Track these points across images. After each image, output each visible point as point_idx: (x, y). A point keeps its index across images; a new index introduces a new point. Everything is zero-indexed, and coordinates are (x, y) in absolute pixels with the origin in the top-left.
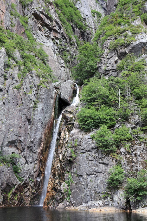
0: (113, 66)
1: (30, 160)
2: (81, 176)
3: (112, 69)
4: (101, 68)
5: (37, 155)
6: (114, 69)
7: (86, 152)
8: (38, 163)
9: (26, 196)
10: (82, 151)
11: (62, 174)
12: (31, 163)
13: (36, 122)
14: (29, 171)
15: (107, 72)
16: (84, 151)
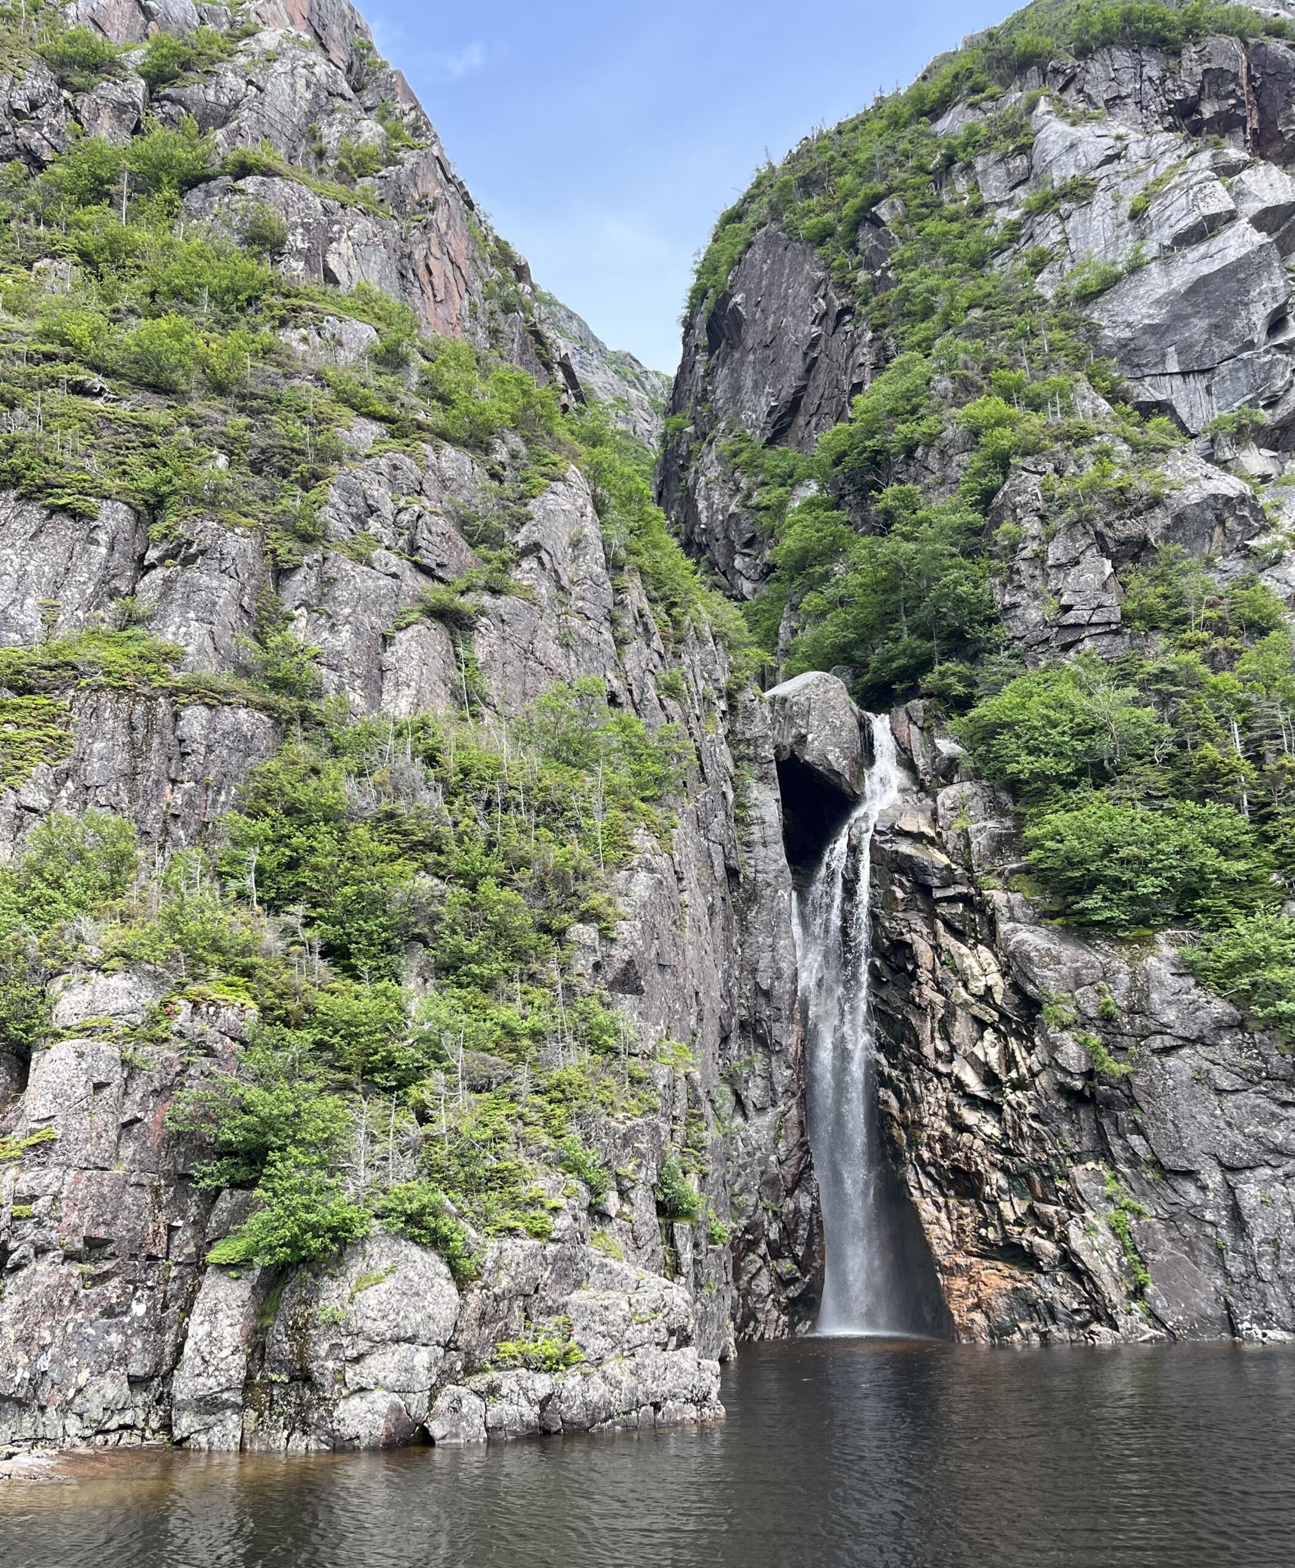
0: (1100, 606)
1: (754, 1093)
2: (1189, 1174)
3: (1095, 619)
4: (1019, 612)
5: (789, 1067)
6: (1109, 624)
7: (1181, 1047)
8: (794, 1111)
9: (760, 1295)
10: (1157, 1042)
11: (1038, 1170)
12: (761, 1110)
13: (769, 885)
14: (758, 1154)
15: (1066, 633)
16: (1169, 1041)
